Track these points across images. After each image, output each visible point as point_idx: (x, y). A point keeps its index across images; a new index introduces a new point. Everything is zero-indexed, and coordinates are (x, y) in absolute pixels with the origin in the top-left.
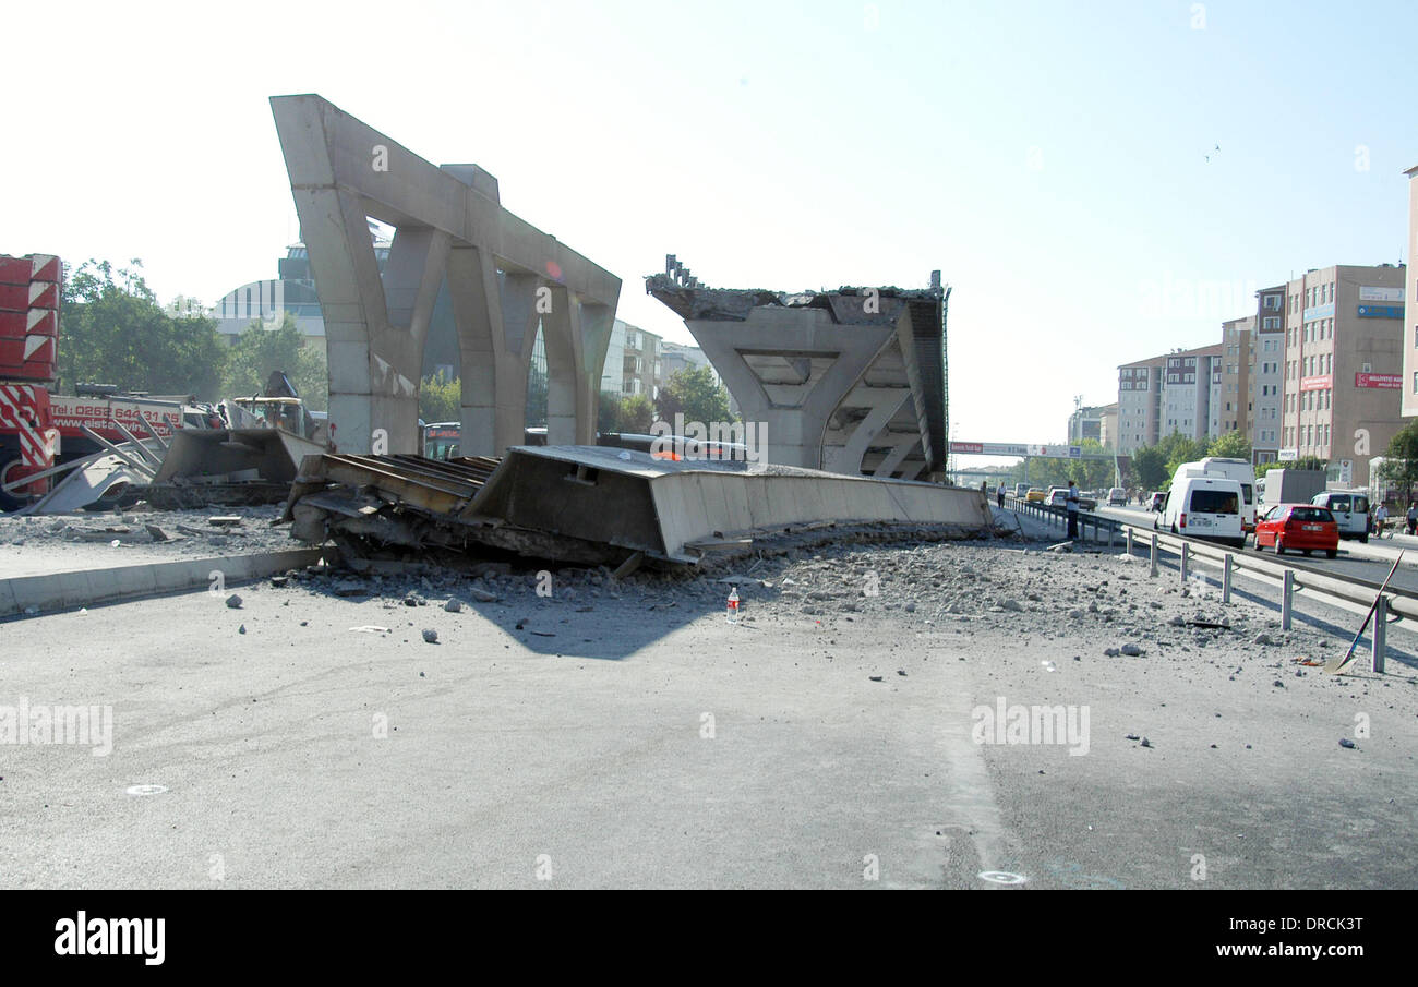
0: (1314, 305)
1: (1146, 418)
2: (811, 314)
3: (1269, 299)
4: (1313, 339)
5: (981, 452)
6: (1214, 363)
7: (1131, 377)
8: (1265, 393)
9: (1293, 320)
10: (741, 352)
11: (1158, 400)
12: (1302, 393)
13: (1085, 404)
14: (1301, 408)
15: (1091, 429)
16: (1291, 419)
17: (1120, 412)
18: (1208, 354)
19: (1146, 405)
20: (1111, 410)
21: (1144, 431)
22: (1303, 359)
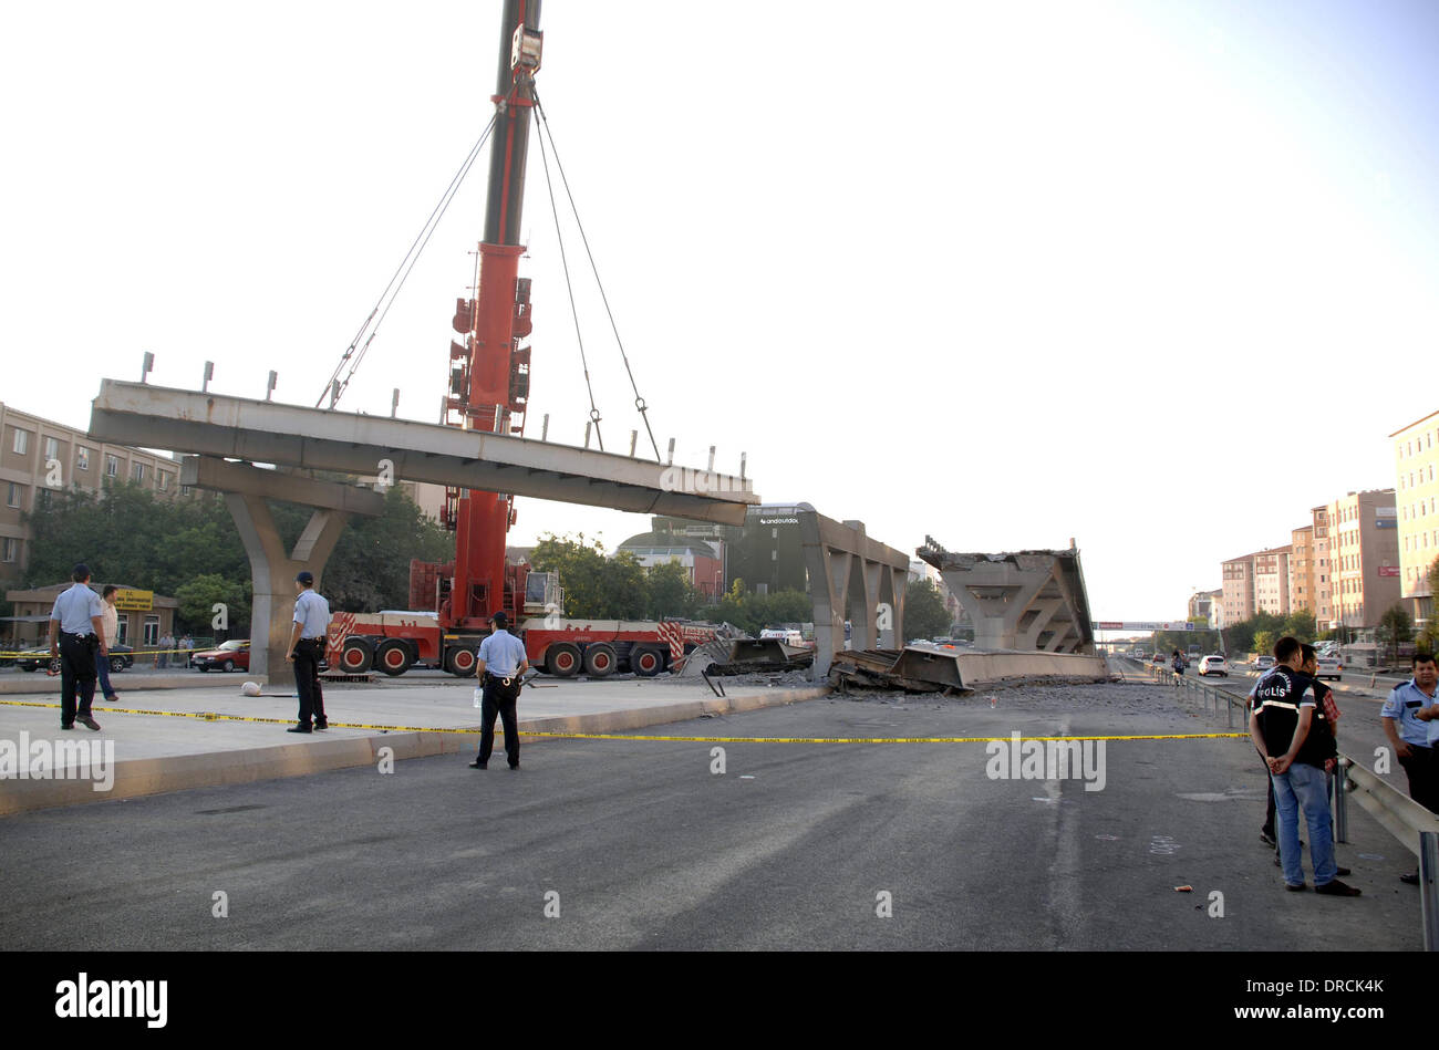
0: (1345, 521)
1: (1243, 599)
2: (1005, 566)
3: (1318, 514)
4: (1347, 545)
5: (1121, 629)
6: (1288, 557)
7: (1231, 569)
8: (1323, 580)
9: (1332, 532)
10: (968, 586)
11: (1251, 585)
12: (1342, 581)
13: (1200, 590)
14: (1342, 592)
15: (1205, 608)
16: (1336, 600)
17: (1225, 596)
18: (1285, 552)
19: (1243, 590)
20: (1218, 594)
21: (1243, 609)
22: (1341, 558)
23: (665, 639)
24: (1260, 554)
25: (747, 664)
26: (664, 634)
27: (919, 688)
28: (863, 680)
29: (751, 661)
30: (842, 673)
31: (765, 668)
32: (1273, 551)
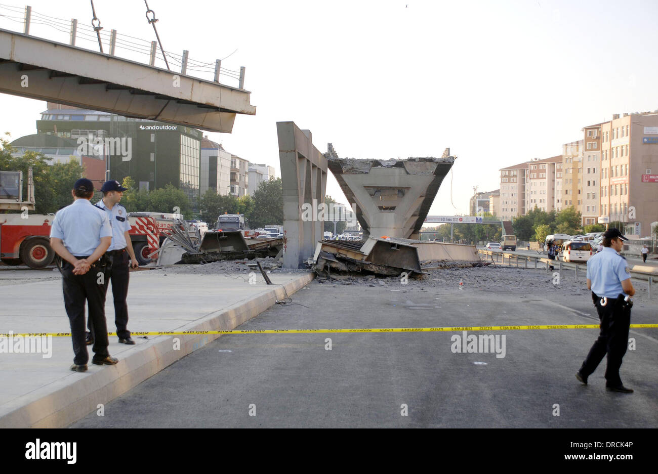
0: (617, 137)
1: (516, 198)
2: (397, 170)
3: (590, 132)
4: (617, 156)
6: (557, 166)
7: (507, 174)
8: (589, 185)
9: (605, 146)
10: (365, 187)
11: (524, 188)
12: (611, 186)
13: (479, 191)
14: (611, 194)
15: (485, 205)
16: (605, 201)
17: (501, 195)
18: (554, 162)
19: (516, 191)
20: (496, 194)
21: (516, 207)
22: (611, 167)
23: (143, 232)
24: (532, 163)
25: (214, 253)
26: (141, 227)
27: (385, 272)
28: (342, 267)
29: (217, 250)
30: (327, 261)
31: (230, 257)
32: (544, 160)
